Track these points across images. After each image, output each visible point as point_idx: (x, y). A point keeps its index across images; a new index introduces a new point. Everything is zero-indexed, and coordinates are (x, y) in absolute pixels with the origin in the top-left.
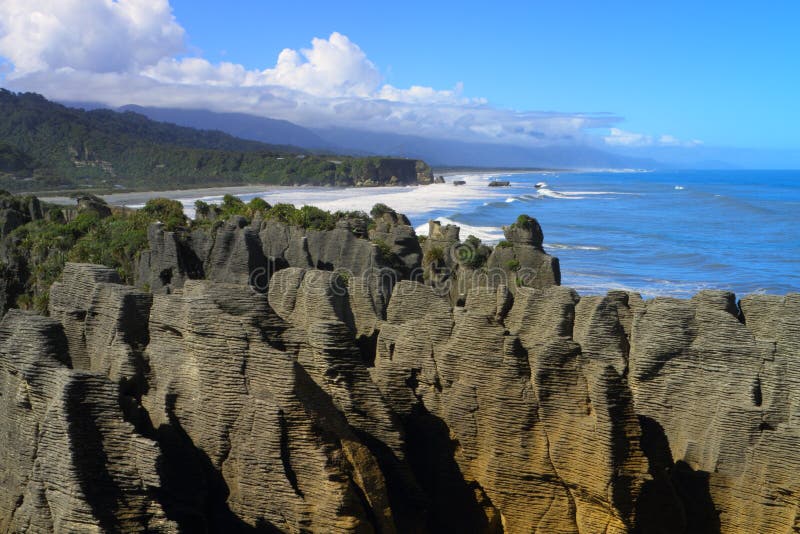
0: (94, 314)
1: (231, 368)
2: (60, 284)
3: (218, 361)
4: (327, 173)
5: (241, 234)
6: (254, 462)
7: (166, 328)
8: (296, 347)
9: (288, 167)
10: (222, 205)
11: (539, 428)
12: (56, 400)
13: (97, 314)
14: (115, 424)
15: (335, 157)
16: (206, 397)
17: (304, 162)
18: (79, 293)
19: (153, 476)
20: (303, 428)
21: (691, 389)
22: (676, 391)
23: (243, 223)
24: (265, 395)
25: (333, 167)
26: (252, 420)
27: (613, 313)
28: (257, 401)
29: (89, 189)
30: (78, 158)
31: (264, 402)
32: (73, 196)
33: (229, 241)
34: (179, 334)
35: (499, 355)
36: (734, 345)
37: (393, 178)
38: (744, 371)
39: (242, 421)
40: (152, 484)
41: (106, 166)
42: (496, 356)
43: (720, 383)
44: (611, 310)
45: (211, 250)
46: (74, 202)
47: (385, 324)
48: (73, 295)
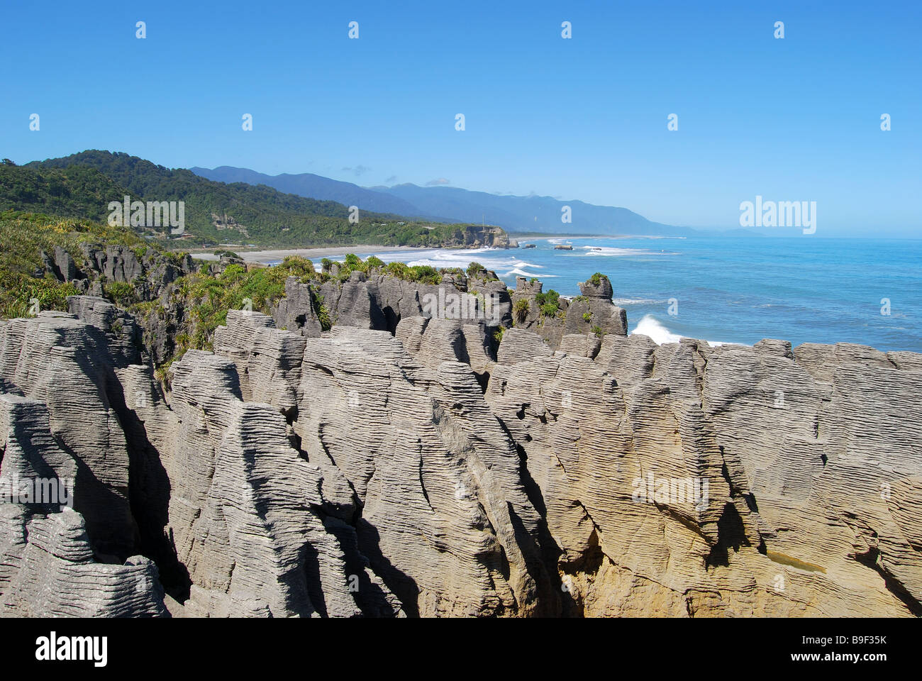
0: (256, 354)
1: (375, 402)
2: (223, 327)
3: (365, 395)
4: (423, 237)
5: (364, 286)
6: (395, 483)
7: (318, 366)
8: (426, 384)
9: (391, 232)
10: (345, 263)
11: (633, 456)
12: (233, 429)
13: (258, 354)
14: (282, 449)
15: (428, 224)
16: (354, 427)
17: (403, 228)
18: (241, 336)
19: (316, 496)
20: (438, 454)
21: (758, 424)
22: (746, 425)
23: (363, 279)
24: (406, 426)
25: (427, 232)
26: (394, 446)
27: (688, 358)
28: (399, 431)
29: (229, 247)
30: (219, 222)
31: (404, 432)
32: (217, 253)
33: (354, 291)
34: (330, 373)
35: (599, 393)
36: (796, 387)
37: (477, 242)
38: (806, 409)
39: (385, 449)
40: (314, 502)
41: (243, 230)
42: (594, 394)
43: (783, 420)
44: (687, 355)
45: (338, 300)
46: (218, 258)
47: (497, 366)
48: (235, 337)
